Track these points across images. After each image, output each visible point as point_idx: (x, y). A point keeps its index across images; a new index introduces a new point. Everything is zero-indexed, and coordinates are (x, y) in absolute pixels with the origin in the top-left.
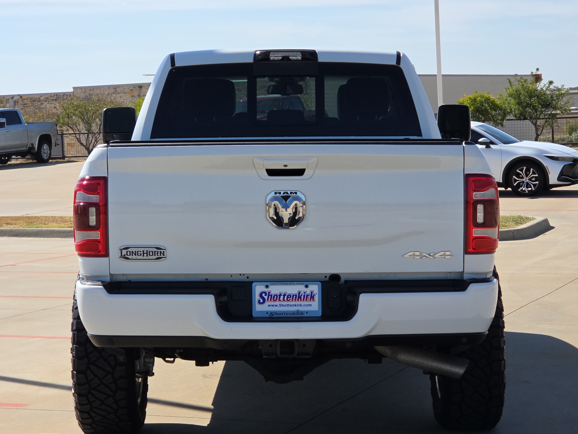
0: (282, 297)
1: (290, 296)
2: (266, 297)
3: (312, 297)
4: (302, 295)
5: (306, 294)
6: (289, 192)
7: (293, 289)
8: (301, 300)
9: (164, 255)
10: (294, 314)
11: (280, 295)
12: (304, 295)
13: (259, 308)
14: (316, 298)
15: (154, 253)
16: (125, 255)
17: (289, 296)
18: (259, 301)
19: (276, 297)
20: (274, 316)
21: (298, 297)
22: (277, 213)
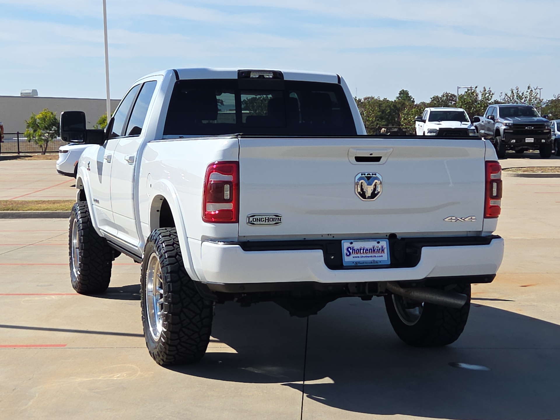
0: (362, 251)
1: (368, 249)
2: (351, 251)
3: (383, 250)
4: (375, 249)
5: (378, 248)
6: (371, 174)
7: (369, 245)
8: (375, 252)
9: (280, 221)
10: (372, 263)
11: (361, 249)
12: (377, 249)
13: (347, 259)
14: (386, 250)
15: (273, 220)
16: (251, 221)
17: (367, 250)
18: (347, 254)
19: (358, 251)
20: (358, 265)
21: (373, 250)
22: (362, 189)
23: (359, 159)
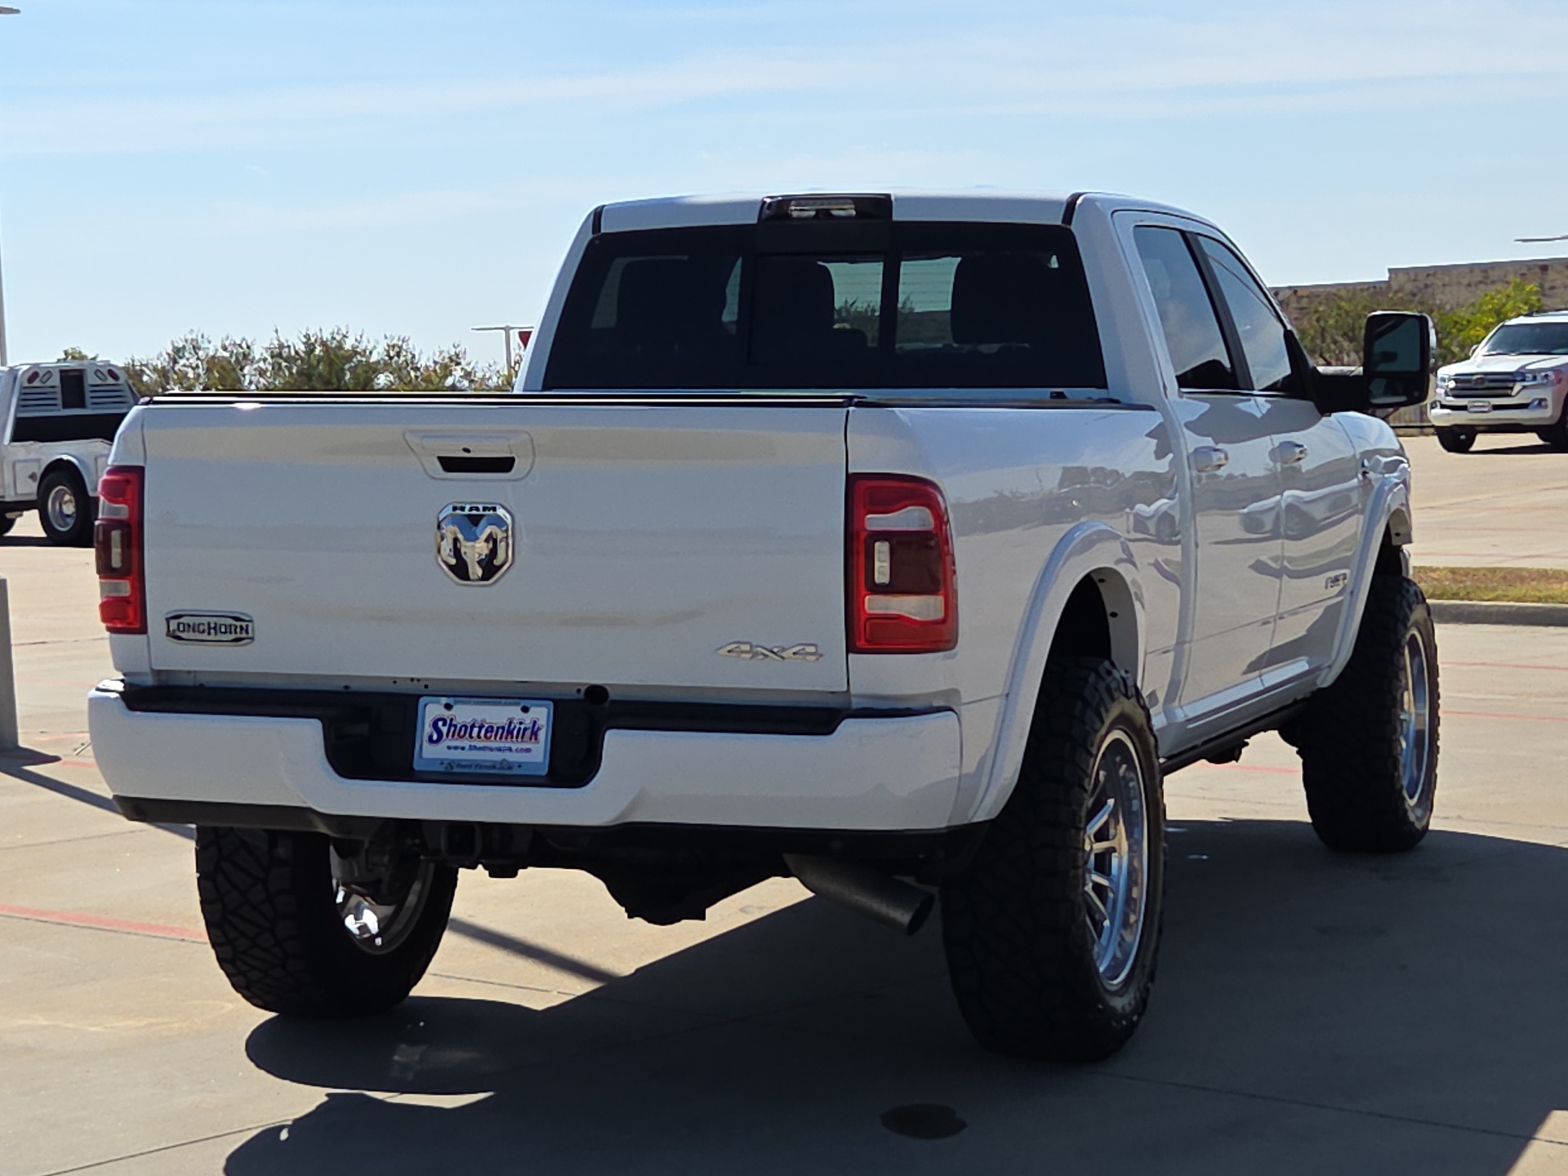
0: (476, 730)
1: (492, 727)
2: (444, 730)
3: (535, 734)
4: (514, 728)
5: (522, 727)
6: (481, 507)
7: (498, 714)
8: (512, 738)
9: (247, 633)
10: (496, 767)
11: (473, 726)
12: (520, 728)
13: (427, 753)
14: (542, 735)
15: (229, 629)
16: (174, 631)
17: (490, 729)
18: (430, 738)
19: (466, 730)
20: (456, 770)
21: (508, 731)
22: (457, 552)
23: (450, 464)
